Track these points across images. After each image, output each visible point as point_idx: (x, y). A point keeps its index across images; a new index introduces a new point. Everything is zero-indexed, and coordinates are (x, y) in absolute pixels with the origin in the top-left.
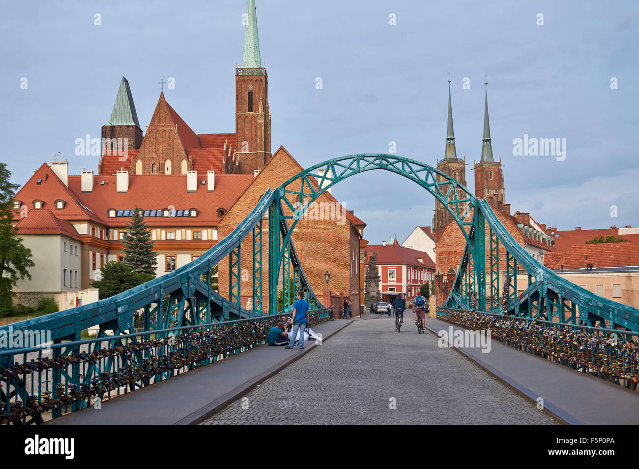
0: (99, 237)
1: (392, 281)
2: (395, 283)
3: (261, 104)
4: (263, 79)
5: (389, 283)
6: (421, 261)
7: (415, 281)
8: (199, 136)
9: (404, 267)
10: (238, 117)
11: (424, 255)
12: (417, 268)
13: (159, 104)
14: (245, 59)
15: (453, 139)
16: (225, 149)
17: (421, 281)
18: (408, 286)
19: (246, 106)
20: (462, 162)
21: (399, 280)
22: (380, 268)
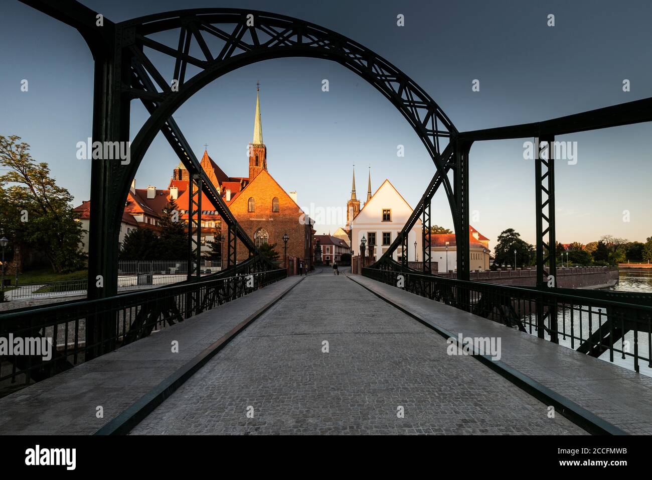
0: (154, 224)
1: (328, 254)
2: (329, 254)
3: (262, 163)
4: (264, 150)
5: (326, 254)
6: (342, 243)
7: (339, 253)
8: (230, 178)
9: (334, 246)
10: (250, 169)
11: (343, 241)
12: (340, 247)
13: (204, 156)
14: (254, 139)
15: (355, 191)
16: (241, 182)
17: (342, 253)
18: (335, 255)
19: (254, 164)
20: (359, 201)
21: (331, 252)
22: (322, 246)
